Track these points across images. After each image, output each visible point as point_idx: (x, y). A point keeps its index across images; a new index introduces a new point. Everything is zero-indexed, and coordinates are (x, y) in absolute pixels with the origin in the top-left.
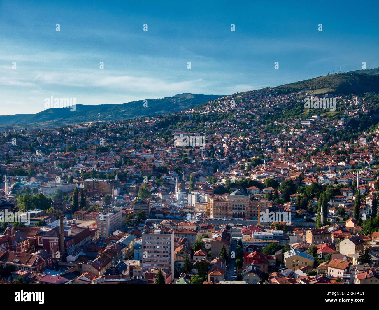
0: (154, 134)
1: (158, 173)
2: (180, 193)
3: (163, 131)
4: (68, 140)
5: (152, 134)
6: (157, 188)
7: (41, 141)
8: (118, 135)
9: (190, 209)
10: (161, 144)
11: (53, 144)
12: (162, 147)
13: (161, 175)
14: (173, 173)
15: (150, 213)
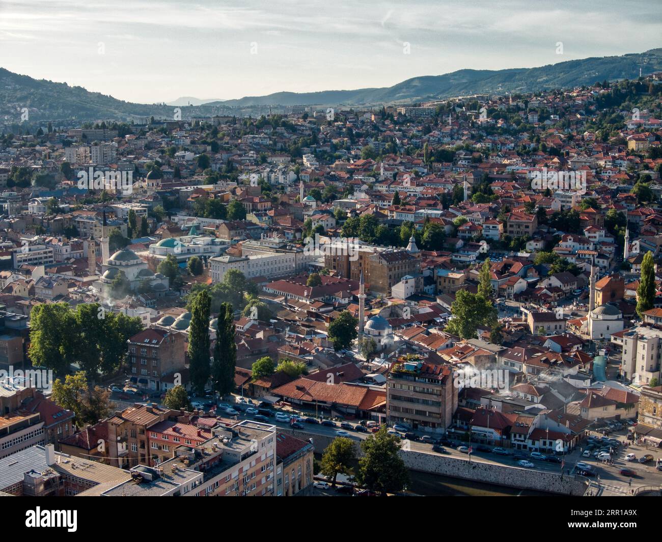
0: (584, 119)
1: (551, 230)
2: (600, 317)
3: (605, 115)
4: (388, 132)
5: (579, 122)
6: (535, 283)
7: (327, 134)
8: (500, 123)
9: (619, 406)
10: (591, 146)
11: (349, 141)
12: (591, 151)
13: (557, 240)
14: (597, 234)
15: (454, 417)
